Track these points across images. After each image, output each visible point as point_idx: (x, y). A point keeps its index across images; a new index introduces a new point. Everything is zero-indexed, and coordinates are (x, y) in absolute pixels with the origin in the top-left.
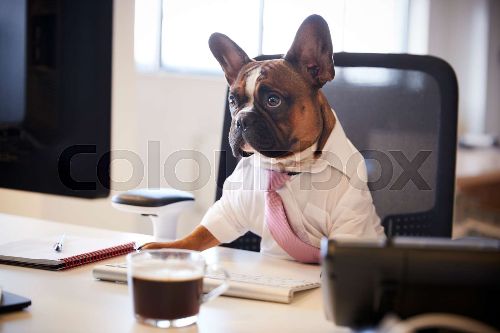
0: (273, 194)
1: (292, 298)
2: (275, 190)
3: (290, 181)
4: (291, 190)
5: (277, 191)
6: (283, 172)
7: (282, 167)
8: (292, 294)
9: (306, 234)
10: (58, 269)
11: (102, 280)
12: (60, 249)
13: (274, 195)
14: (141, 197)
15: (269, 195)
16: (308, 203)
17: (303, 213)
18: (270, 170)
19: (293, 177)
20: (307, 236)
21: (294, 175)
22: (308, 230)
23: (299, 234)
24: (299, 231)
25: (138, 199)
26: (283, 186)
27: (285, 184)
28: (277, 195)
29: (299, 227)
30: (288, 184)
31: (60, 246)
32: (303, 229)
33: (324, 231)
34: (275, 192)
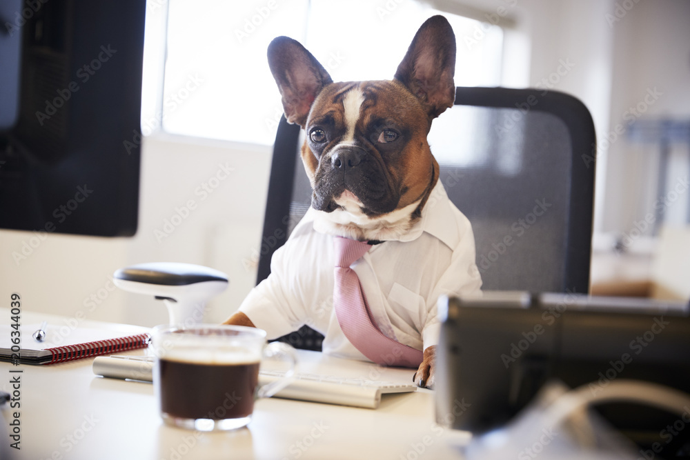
0: (347, 269)
1: (380, 400)
2: (350, 265)
3: (369, 253)
4: (371, 265)
5: (352, 267)
6: (361, 239)
7: (359, 233)
8: (379, 396)
9: (390, 328)
10: (41, 363)
11: (107, 377)
12: (42, 339)
13: (347, 271)
14: (156, 272)
15: (340, 272)
16: (395, 283)
17: (387, 298)
18: (342, 237)
19: (374, 247)
20: (392, 331)
21: (375, 244)
22: (393, 322)
23: (380, 327)
24: (382, 324)
25: (152, 274)
26: (360, 259)
27: (363, 258)
28: (352, 272)
29: (382, 317)
30: (367, 256)
31: (42, 333)
32: (387, 320)
33: (415, 323)
34: (348, 267)
